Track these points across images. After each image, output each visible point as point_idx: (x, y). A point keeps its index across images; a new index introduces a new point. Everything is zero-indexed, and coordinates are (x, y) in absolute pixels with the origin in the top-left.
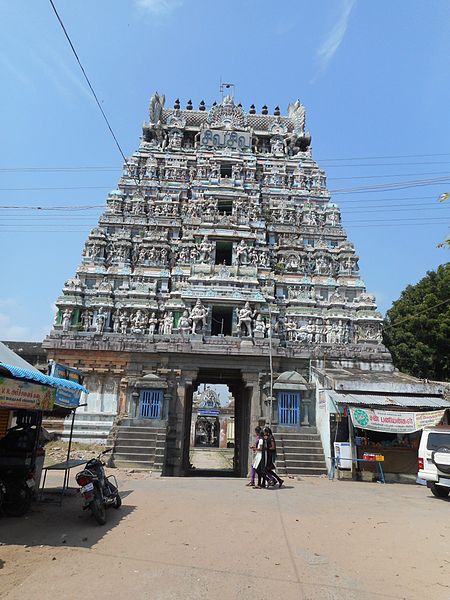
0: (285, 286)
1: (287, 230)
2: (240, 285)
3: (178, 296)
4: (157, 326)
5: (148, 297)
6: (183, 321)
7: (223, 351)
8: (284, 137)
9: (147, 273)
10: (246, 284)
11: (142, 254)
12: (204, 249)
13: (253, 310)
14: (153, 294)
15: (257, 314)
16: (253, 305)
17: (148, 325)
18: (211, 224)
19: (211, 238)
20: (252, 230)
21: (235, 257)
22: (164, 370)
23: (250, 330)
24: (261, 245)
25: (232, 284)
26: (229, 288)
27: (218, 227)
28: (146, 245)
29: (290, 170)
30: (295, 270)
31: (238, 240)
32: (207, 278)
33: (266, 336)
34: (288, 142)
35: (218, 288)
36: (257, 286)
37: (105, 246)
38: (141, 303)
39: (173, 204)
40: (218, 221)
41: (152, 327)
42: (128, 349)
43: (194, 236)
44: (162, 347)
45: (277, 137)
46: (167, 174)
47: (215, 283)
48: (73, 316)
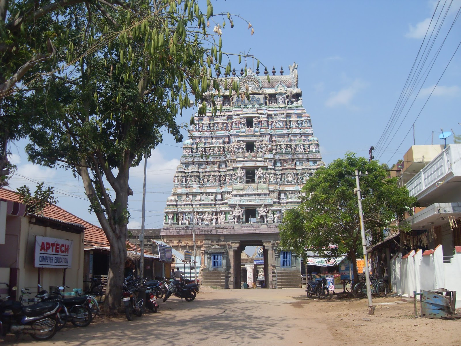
0: (285, 192)
1: (287, 157)
2: (259, 195)
3: (226, 203)
4: (217, 219)
5: (211, 204)
6: (230, 217)
7: (252, 232)
8: (285, 93)
9: (209, 190)
10: (262, 194)
11: (206, 179)
12: (239, 175)
13: (266, 208)
14: (213, 202)
15: (269, 210)
16: (266, 206)
17: (212, 220)
18: (242, 159)
19: (242, 168)
20: (266, 160)
21: (256, 178)
22: (223, 243)
23: (265, 219)
24: (271, 169)
25: (255, 195)
26: (253, 198)
27: (246, 161)
28: (207, 174)
29: (288, 115)
30: (291, 182)
31: (257, 168)
32: (241, 192)
33: (274, 222)
34: (287, 97)
35: (247, 198)
36: (269, 194)
37: (185, 176)
38: (207, 208)
39: (220, 147)
40: (246, 157)
41: (214, 221)
42: (203, 233)
43: (233, 168)
44: (220, 232)
45: (280, 94)
46: (215, 127)
47: (246, 195)
48: (173, 217)
